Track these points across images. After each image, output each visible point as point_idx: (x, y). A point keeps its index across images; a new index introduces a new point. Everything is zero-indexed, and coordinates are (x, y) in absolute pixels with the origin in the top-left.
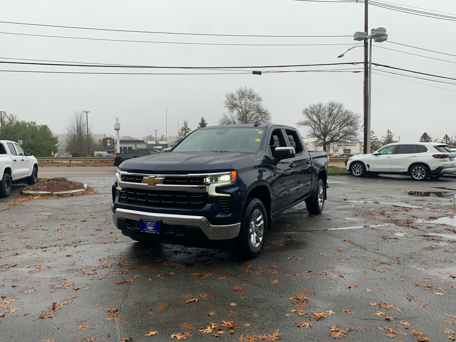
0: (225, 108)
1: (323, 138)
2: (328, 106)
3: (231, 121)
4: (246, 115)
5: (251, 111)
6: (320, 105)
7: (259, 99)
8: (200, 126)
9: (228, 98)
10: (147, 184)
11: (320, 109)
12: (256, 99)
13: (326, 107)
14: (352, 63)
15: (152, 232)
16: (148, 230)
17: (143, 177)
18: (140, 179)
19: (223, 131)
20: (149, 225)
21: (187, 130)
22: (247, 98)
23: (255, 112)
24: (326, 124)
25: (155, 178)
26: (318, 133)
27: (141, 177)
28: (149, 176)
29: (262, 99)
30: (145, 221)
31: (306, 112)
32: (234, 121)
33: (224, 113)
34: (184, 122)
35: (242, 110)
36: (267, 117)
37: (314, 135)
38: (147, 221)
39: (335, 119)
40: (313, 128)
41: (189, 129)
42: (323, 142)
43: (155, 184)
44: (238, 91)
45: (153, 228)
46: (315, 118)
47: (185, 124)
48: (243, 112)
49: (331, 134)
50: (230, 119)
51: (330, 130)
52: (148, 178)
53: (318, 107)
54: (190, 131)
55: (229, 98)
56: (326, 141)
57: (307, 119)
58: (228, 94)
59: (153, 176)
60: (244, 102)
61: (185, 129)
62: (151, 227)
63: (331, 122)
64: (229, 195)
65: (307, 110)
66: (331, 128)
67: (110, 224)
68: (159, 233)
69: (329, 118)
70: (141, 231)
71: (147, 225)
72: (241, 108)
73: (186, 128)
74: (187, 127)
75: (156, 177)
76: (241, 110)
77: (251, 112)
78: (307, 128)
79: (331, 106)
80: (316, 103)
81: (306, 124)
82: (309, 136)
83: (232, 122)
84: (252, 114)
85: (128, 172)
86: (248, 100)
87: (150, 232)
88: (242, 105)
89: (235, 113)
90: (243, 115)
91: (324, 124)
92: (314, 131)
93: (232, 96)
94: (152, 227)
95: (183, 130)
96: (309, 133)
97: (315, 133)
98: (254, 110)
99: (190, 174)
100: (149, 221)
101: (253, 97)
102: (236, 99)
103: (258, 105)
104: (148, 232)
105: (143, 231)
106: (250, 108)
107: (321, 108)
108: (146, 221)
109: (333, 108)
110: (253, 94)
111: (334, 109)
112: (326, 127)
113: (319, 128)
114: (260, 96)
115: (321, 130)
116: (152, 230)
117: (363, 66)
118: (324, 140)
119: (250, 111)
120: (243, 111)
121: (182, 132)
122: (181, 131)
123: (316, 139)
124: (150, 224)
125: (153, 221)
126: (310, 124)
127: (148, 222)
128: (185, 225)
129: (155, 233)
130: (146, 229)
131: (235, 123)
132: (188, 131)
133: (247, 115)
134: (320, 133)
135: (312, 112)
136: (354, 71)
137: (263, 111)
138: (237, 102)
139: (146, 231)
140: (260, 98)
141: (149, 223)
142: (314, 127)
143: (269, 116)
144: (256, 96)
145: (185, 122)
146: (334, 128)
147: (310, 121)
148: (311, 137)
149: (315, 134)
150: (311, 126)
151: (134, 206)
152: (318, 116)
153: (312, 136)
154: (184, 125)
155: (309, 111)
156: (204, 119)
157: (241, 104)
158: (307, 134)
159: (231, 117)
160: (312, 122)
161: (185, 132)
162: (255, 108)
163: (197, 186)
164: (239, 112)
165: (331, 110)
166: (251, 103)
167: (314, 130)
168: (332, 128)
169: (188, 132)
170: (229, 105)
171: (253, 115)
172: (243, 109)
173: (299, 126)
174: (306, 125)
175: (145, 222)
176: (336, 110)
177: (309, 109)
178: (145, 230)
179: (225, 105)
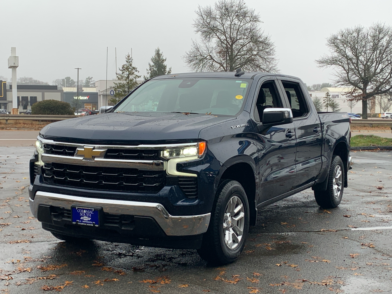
0: (195, 32)
1: (362, 87)
2: (371, 32)
3: (205, 56)
4: (232, 46)
5: (240, 39)
6: (358, 31)
7: (255, 19)
8: (153, 64)
9: (202, 16)
10: (82, 158)
11: (358, 37)
12: (249, 18)
13: (368, 34)
15: (88, 225)
16: (83, 221)
17: (76, 148)
18: (72, 151)
19: (189, 83)
20: (84, 215)
21: (132, 70)
22: (234, 17)
23: (247, 41)
24: (367, 62)
25: (94, 150)
26: (354, 78)
27: (74, 148)
28: (85, 147)
29: (260, 19)
30: (78, 208)
31: (334, 42)
32: (210, 56)
33: (195, 42)
34: (127, 57)
35: (225, 36)
36: (267, 50)
37: (347, 82)
38: (82, 209)
39: (383, 54)
40: (345, 70)
41: (134, 68)
42: (362, 93)
43: (94, 157)
44: (218, 4)
45: (90, 218)
46: (349, 53)
47: (129, 60)
48: (226, 40)
49: (376, 81)
50: (205, 52)
51: (375, 74)
52: (83, 150)
53: (355, 34)
54: (136, 71)
55: (204, 16)
56: (368, 91)
57: (336, 54)
58: (201, 10)
59: (90, 146)
60: (229, 23)
61: (127, 69)
63: (376, 60)
64: (195, 175)
65: (336, 38)
66: (376, 70)
67: (18, 217)
68: (98, 226)
69: (374, 53)
70: (73, 223)
71: (82, 215)
72: (224, 33)
73: (130, 67)
74: (131, 65)
75: (94, 148)
76: (223, 37)
77: (241, 41)
78: (336, 69)
79: (377, 32)
80: (352, 27)
81: (333, 62)
82: (339, 83)
83: (208, 57)
84: (242, 44)
85: (54, 141)
86: (236, 21)
87: (86, 224)
88: (225, 29)
89: (214, 42)
90: (227, 45)
91: (365, 62)
92: (348, 75)
93: (209, 14)
94: (88, 217)
95: (124, 70)
96: (338, 78)
97: (349, 78)
98: (245, 37)
99: (141, 144)
100: (84, 209)
101: (245, 15)
102: (215, 19)
103: (253, 29)
104: (82, 224)
105: (75, 223)
106: (239, 33)
107: (360, 36)
108: (80, 209)
109: (381, 36)
110: (244, 9)
111: (382, 38)
112: (367, 68)
113: (356, 69)
114: (255, 14)
115: (359, 73)
116: (88, 221)
118: (364, 90)
119: (238, 38)
120: (226, 38)
121: (123, 73)
122: (121, 72)
123: (350, 88)
124: (85, 213)
125: (90, 209)
126: (342, 63)
127: (82, 211)
128: (134, 214)
129: (92, 225)
130: (80, 220)
131: (212, 59)
132: (134, 71)
133: (234, 46)
134: (357, 78)
135: (345, 42)
137: (260, 40)
138: (218, 24)
139: (80, 222)
140: (255, 17)
141: (85, 211)
142: (347, 68)
143: (271, 48)
144: (249, 14)
145: (129, 56)
146: (382, 70)
147: (340, 58)
148: (343, 85)
149: (349, 80)
150: (343, 67)
151: (63, 188)
152: (353, 49)
153: (343, 83)
154: (127, 62)
155: (339, 41)
156: (160, 52)
157: (224, 26)
158: (335, 79)
159: (206, 49)
160: (344, 60)
161: (127, 73)
162: (247, 34)
163: (151, 161)
164: (220, 40)
165: (376, 39)
166: (241, 25)
167: (348, 73)
168: (378, 71)
169: (133, 73)
170: (204, 29)
171: (243, 46)
172: (227, 35)
173: (322, 65)
174: (334, 64)
175: (79, 211)
176: (385, 39)
177: (339, 38)
178: (78, 222)
179: (196, 29)
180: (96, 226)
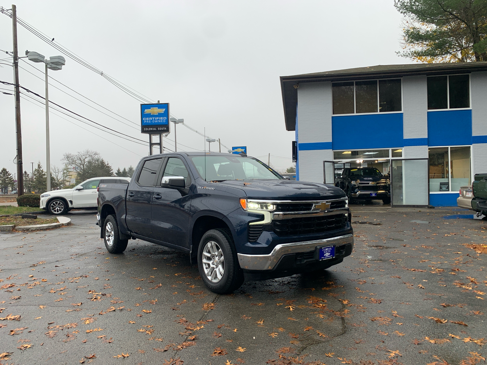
10: (319, 211)
14: (3, 83)
15: (329, 258)
16: (326, 257)
17: (313, 204)
25: (326, 203)
28: (321, 202)
30: (324, 248)
43: (326, 209)
45: (330, 253)
52: (320, 204)
59: (324, 202)
62: (328, 253)
71: (325, 252)
87: (327, 259)
100: (326, 248)
104: (325, 259)
105: (321, 260)
116: (329, 255)
117: (13, 88)
124: (327, 251)
125: (330, 246)
127: (325, 249)
129: (331, 258)
130: (324, 256)
136: (4, 92)
139: (324, 258)
175: (323, 250)
178: (323, 259)
180: (333, 257)
